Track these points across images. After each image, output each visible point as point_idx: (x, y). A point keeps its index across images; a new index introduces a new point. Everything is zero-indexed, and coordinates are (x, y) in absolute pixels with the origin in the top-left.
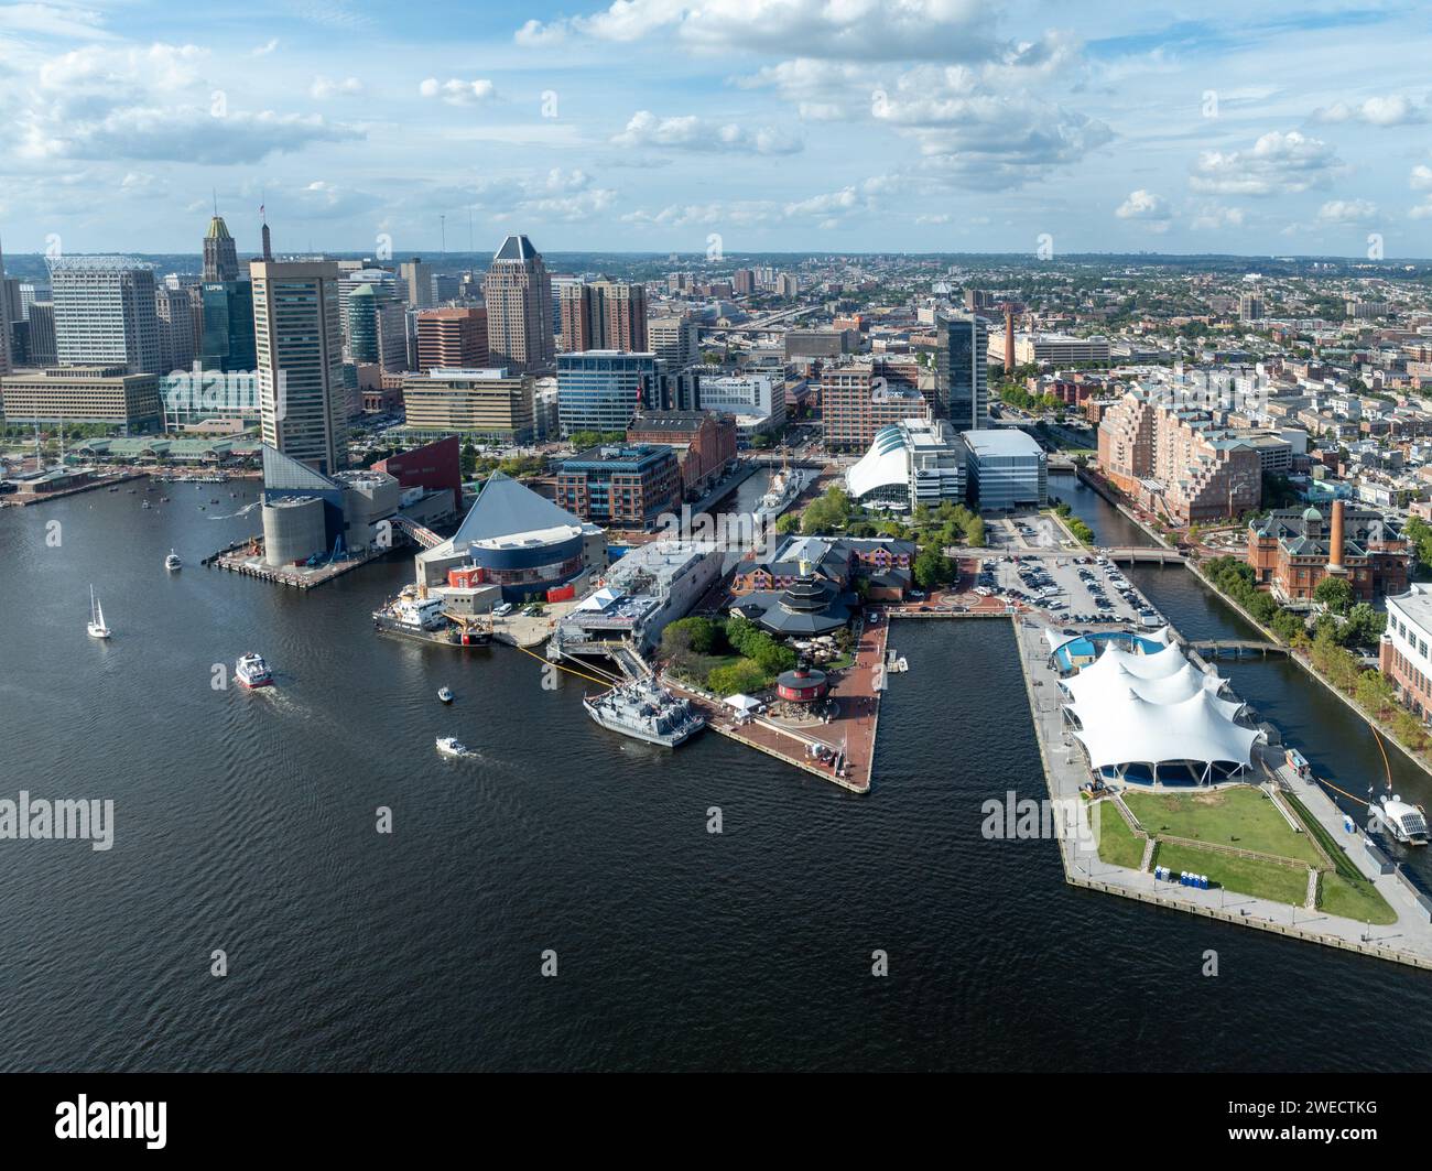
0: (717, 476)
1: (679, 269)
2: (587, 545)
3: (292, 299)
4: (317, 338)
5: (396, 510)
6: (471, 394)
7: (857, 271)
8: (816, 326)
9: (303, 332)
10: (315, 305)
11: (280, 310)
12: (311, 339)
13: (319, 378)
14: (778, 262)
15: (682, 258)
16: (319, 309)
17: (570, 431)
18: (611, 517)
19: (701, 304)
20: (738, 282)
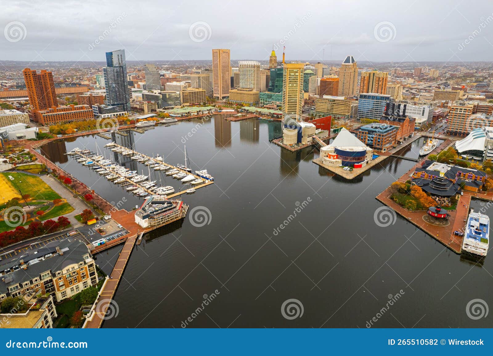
0: (407, 137)
1: (394, 67)
2: (367, 153)
3: (293, 74)
4: (297, 85)
5: (314, 134)
6: (333, 103)
7: (462, 68)
8: (444, 89)
9: (294, 83)
10: (298, 76)
11: (290, 77)
12: (296, 85)
13: (297, 96)
14: (431, 65)
15: (395, 63)
16: (299, 76)
17: (360, 117)
18: (373, 145)
19: (401, 79)
20: (415, 72)
